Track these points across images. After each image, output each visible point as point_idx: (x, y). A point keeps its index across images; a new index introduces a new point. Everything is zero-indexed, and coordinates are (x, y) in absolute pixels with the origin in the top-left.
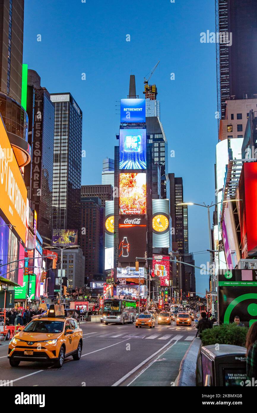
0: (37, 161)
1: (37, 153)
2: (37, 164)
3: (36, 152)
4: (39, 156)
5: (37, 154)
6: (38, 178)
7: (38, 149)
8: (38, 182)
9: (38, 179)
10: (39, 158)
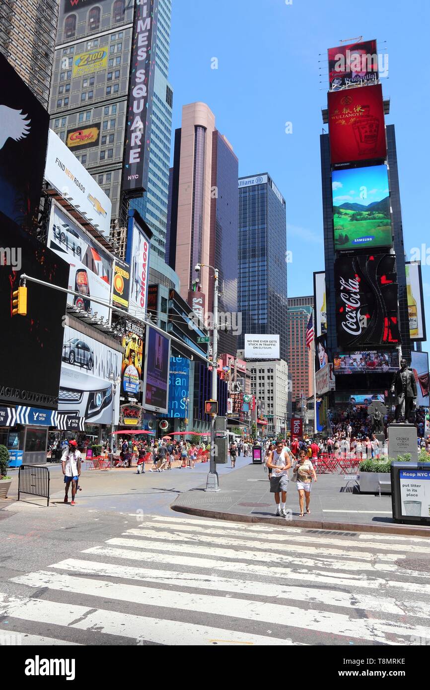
0: (138, 108)
1: (139, 91)
2: (138, 114)
3: (138, 89)
4: (143, 97)
5: (138, 94)
6: (140, 140)
7: (140, 83)
8: (139, 150)
9: (139, 143)
10: (142, 101)
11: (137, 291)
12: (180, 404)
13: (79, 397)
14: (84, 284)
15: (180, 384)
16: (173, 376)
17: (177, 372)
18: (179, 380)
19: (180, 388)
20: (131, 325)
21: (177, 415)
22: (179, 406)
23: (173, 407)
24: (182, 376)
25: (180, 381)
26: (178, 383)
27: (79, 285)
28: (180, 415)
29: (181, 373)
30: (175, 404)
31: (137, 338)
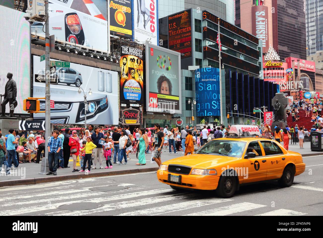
11: (145, 21)
12: (211, 105)
13: (68, 107)
14: (76, 24)
15: (211, 89)
16: (205, 83)
17: (208, 80)
18: (209, 86)
19: (211, 92)
20: (128, 49)
21: (210, 114)
22: (211, 107)
23: (206, 108)
24: (212, 83)
25: (211, 87)
26: (209, 88)
27: (69, 26)
28: (213, 114)
29: (211, 80)
30: (207, 105)
31: (136, 58)
